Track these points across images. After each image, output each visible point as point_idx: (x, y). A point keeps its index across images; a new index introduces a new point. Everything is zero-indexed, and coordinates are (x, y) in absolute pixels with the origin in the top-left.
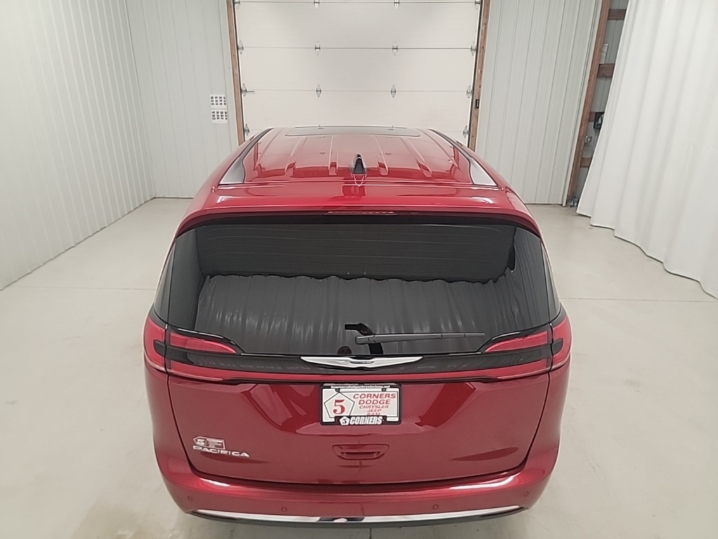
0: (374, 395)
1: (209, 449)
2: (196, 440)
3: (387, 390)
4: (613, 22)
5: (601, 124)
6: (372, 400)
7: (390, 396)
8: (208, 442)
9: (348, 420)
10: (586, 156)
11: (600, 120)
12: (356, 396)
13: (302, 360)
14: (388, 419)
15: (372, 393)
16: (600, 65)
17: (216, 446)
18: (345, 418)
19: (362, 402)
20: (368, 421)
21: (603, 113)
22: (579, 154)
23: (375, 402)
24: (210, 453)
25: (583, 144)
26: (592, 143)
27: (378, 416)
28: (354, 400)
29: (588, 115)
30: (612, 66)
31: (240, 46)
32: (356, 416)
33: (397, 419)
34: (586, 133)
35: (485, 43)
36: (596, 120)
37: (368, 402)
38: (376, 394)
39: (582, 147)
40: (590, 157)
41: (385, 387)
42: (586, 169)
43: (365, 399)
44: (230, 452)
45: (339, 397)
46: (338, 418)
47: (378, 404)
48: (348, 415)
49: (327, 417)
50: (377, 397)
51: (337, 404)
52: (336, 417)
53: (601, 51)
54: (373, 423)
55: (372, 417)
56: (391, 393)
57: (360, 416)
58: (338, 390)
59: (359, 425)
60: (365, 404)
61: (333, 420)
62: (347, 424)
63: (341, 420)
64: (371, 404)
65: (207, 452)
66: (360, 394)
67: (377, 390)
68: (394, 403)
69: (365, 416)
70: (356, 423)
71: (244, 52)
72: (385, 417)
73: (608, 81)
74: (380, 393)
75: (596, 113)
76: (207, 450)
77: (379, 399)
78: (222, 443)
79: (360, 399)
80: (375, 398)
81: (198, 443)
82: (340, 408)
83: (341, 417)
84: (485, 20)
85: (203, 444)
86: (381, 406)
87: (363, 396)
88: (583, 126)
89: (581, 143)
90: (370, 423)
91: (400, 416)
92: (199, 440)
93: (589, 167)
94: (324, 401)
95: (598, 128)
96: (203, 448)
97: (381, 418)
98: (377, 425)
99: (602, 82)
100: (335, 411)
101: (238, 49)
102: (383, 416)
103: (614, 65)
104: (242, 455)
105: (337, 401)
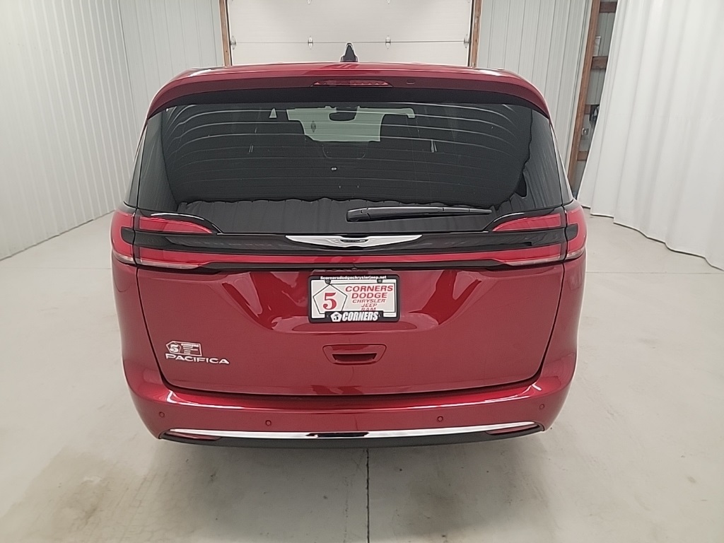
0: (369, 287)
1: (184, 356)
2: (169, 346)
3: (384, 281)
4: (604, 15)
5: (597, 117)
6: (366, 293)
7: (387, 289)
8: (182, 347)
9: (340, 316)
10: (583, 149)
11: (596, 111)
12: (349, 289)
13: (287, 239)
14: (385, 315)
15: (367, 285)
16: (593, 57)
17: (192, 352)
18: (336, 313)
19: (355, 296)
20: (363, 317)
21: (599, 105)
22: (576, 147)
23: (370, 295)
24: (185, 361)
25: (580, 136)
26: (588, 135)
27: (374, 311)
28: (346, 293)
29: (584, 107)
30: (606, 58)
31: (232, 41)
32: (349, 312)
33: (394, 315)
34: (582, 125)
35: (478, 36)
36: (592, 113)
37: (363, 296)
38: (371, 286)
39: (579, 139)
40: (587, 150)
41: (381, 277)
42: (583, 163)
43: (359, 292)
44: (207, 359)
45: (330, 289)
46: (328, 314)
47: (374, 298)
48: (340, 310)
49: (317, 313)
50: (372, 290)
51: (328, 298)
52: (326, 313)
53: (594, 43)
54: (368, 320)
55: (366, 313)
56: (388, 285)
57: (354, 312)
58: (328, 283)
59: (352, 321)
60: (359, 298)
61: (323, 316)
62: (339, 320)
63: (333, 316)
64: (366, 298)
65: (181, 360)
66: (353, 286)
67: (371, 281)
68: (391, 296)
69: (359, 312)
70: (349, 320)
71: (236, 47)
72: (381, 313)
73: (602, 74)
74: (375, 285)
75: (592, 106)
76: (182, 358)
77: (374, 292)
78: (198, 348)
79: (352, 292)
80: (370, 291)
81: (171, 350)
82: (330, 302)
83: (333, 312)
84: (477, 12)
85: (177, 350)
86: (377, 300)
87: (356, 289)
88: (579, 119)
89: (577, 136)
90: (365, 319)
91: (398, 311)
92: (172, 346)
93: (586, 160)
94: (312, 295)
95: (594, 120)
96: (177, 355)
97: (377, 313)
98: (372, 321)
99: (596, 74)
100: (325, 306)
101: (230, 44)
102: (379, 312)
103: (608, 57)
104: (221, 362)
105: (327, 295)
